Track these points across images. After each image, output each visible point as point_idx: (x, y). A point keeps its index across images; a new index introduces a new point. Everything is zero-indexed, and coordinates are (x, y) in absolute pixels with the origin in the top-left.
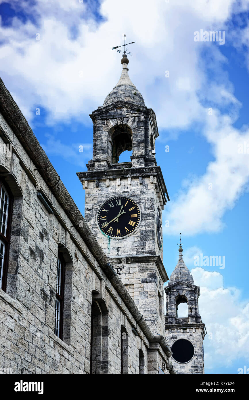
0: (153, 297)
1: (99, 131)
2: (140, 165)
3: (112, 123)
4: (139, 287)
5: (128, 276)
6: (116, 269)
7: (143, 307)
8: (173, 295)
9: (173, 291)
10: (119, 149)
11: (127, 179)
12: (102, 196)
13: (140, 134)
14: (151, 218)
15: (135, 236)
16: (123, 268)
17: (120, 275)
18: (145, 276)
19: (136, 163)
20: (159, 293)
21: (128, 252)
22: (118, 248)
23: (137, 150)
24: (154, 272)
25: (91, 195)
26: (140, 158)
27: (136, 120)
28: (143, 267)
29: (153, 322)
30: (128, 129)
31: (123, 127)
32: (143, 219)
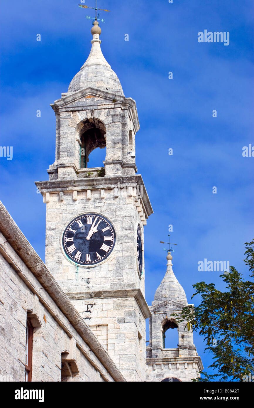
0: (132, 341)
1: (63, 126)
2: (116, 173)
3: (80, 117)
4: (114, 328)
5: (101, 314)
6: (86, 305)
7: (120, 353)
8: (159, 318)
9: (158, 313)
10: (89, 147)
11: (99, 191)
12: (68, 212)
13: (116, 131)
14: (129, 241)
15: (110, 263)
16: (95, 304)
17: (90, 312)
18: (122, 314)
19: (111, 170)
20: (139, 334)
21: (100, 284)
22: (89, 278)
23: (112, 152)
24: (132, 309)
25: (54, 210)
26: (116, 163)
27: (111, 114)
28: (120, 303)
29: (132, 372)
30: (100, 124)
31: (94, 121)
32: (120, 242)
